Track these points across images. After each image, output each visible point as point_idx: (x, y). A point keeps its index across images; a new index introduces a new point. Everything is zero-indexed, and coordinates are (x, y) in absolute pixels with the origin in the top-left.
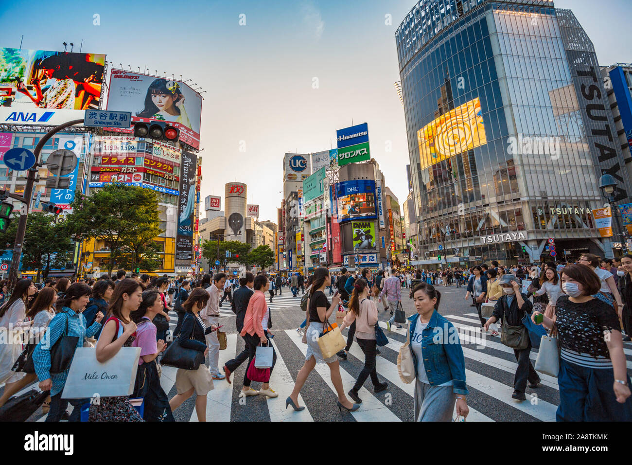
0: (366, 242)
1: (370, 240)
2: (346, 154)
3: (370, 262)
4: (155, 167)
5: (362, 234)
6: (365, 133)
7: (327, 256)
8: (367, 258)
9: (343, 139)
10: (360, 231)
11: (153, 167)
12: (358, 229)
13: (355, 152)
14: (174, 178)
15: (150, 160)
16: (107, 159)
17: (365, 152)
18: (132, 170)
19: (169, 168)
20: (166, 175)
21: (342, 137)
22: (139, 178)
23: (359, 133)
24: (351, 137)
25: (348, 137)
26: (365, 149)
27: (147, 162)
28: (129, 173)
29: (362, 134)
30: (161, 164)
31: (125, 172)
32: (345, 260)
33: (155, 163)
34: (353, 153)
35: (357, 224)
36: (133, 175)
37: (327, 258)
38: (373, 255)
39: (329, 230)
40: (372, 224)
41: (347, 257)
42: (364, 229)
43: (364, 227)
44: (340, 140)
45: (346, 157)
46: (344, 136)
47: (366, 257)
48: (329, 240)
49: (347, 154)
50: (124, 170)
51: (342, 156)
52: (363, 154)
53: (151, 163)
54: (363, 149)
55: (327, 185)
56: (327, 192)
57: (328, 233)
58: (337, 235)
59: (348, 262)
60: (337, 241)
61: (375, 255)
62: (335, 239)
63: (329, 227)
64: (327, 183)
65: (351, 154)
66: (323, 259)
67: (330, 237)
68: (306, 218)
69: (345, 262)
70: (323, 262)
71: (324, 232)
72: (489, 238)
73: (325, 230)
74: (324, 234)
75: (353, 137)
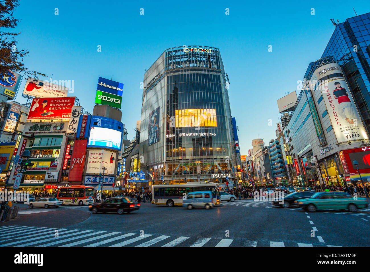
3: (109, 183)
6: (121, 90)
8: (108, 179)
9: (104, 86)
13: (111, 99)
17: (119, 102)
21: (103, 84)
23: (117, 88)
24: (110, 87)
25: (108, 86)
26: (119, 100)
32: (86, 180)
37: (58, 176)
41: (91, 177)
45: (103, 99)
46: (105, 83)
48: (66, 160)
49: (105, 98)
51: (100, 97)
52: (117, 102)
54: (118, 100)
55: (77, 113)
56: (75, 119)
57: (66, 153)
58: (81, 157)
59: (90, 181)
60: (79, 163)
61: (113, 178)
62: (77, 160)
63: (68, 149)
64: (77, 112)
65: (108, 99)
66: (53, 177)
67: (68, 157)
68: (26, 133)
69: (87, 182)
70: (51, 180)
71: (56, 151)
72: (216, 176)
73: (60, 150)
74: (55, 153)
75: (112, 88)
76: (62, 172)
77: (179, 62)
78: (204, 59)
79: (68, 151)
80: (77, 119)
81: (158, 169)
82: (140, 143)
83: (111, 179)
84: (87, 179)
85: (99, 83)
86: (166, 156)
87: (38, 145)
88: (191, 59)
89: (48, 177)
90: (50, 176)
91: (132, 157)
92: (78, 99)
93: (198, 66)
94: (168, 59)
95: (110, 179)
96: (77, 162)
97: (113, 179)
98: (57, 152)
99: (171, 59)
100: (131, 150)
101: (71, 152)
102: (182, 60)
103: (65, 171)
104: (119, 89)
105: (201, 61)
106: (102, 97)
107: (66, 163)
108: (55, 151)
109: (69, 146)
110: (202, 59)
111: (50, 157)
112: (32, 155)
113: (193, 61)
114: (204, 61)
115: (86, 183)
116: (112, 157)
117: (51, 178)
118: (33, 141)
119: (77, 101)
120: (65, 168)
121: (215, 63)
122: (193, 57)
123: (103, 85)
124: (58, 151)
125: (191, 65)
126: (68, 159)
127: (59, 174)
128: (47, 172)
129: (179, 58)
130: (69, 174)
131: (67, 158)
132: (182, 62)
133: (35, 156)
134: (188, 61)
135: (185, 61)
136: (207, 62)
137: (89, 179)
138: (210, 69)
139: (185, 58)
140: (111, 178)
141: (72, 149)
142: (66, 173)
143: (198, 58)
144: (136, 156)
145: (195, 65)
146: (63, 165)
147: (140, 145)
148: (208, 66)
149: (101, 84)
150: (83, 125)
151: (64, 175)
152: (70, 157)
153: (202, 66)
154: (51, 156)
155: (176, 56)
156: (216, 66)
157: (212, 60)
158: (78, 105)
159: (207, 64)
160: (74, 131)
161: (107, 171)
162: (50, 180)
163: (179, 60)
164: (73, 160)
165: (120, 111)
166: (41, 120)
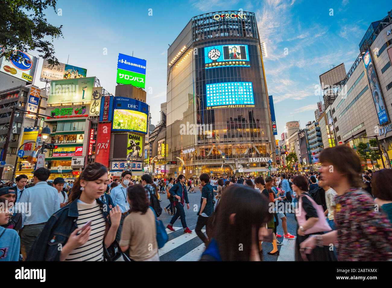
0: (136, 152)
1: (138, 150)
3: (137, 169)
5: (134, 145)
6: (144, 68)
9: (125, 63)
10: (133, 142)
12: (131, 140)
13: (134, 78)
17: (142, 81)
21: (124, 61)
23: (140, 65)
24: (132, 64)
25: (129, 64)
26: (143, 79)
29: (142, 67)
34: (132, 77)
35: (131, 135)
40: (141, 138)
41: (118, 163)
42: (135, 141)
43: (136, 140)
45: (125, 78)
46: (126, 61)
47: (135, 164)
49: (127, 77)
51: (121, 76)
52: (140, 82)
54: (141, 79)
55: (98, 95)
56: (97, 101)
57: (90, 138)
58: (106, 142)
59: (117, 167)
60: (104, 148)
61: (141, 163)
62: (102, 145)
63: (92, 133)
64: (98, 93)
65: (130, 78)
66: (79, 163)
67: (92, 142)
69: (114, 167)
70: (78, 166)
71: (80, 136)
72: (253, 159)
73: (83, 135)
74: (79, 139)
75: (134, 65)
76: (88, 158)
77: (208, 32)
78: (237, 27)
79: (92, 136)
80: (99, 101)
81: (188, 153)
82: (167, 126)
83: (139, 165)
84: (114, 165)
85: (119, 61)
86: (197, 138)
87: (62, 131)
88: (222, 27)
89: (75, 163)
90: (76, 162)
91: (159, 142)
92: (98, 80)
93: (231, 36)
94: (195, 29)
96: (102, 147)
97: (141, 165)
98: (81, 138)
99: (199, 29)
100: (157, 135)
101: (95, 136)
102: (211, 29)
103: (91, 157)
104: (141, 66)
105: (234, 29)
106: (124, 76)
107: (91, 148)
108: (78, 136)
109: (92, 131)
110: (234, 27)
111: (74, 143)
112: (57, 141)
113: (225, 29)
114: (238, 29)
115: (113, 169)
117: (77, 164)
118: (55, 126)
119: (97, 81)
120: (90, 153)
121: (250, 30)
122: (224, 24)
124: (81, 136)
125: (222, 34)
126: (93, 144)
127: (85, 160)
128: (72, 159)
129: (208, 27)
130: (95, 159)
131: (91, 144)
132: (212, 31)
133: (60, 142)
134: (218, 30)
135: (215, 31)
136: (241, 29)
137: (116, 165)
138: (245, 38)
139: (215, 26)
141: (96, 133)
142: (92, 159)
143: (230, 26)
144: (164, 140)
145: (227, 34)
146: (88, 151)
147: (167, 129)
148: (242, 35)
149: (121, 61)
150: (106, 108)
151: (90, 160)
152: (94, 142)
153: (235, 35)
154: (76, 142)
155: (205, 25)
156: (251, 35)
157: (247, 27)
158: (99, 86)
159: (241, 33)
160: (97, 115)
162: (76, 166)
163: (208, 29)
164: (98, 145)
165: (144, 91)
166: (61, 104)
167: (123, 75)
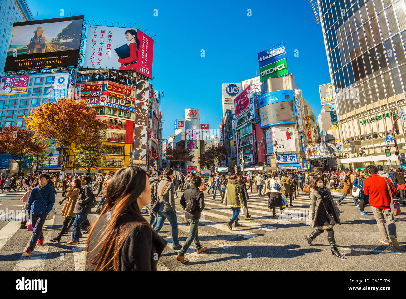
2: (266, 71)
3: (290, 162)
4: (116, 91)
7: (253, 157)
9: (264, 59)
11: (115, 91)
13: (274, 69)
14: (131, 99)
15: (113, 86)
16: (84, 87)
18: (99, 94)
19: (128, 91)
20: (124, 97)
21: (262, 58)
22: (104, 100)
24: (270, 56)
25: (267, 57)
26: (283, 65)
27: (110, 87)
28: (98, 96)
30: (121, 89)
31: (95, 95)
33: (116, 88)
36: (101, 97)
37: (253, 158)
38: (293, 155)
39: (254, 136)
44: (261, 60)
45: (266, 74)
46: (264, 57)
47: (287, 157)
48: (255, 144)
49: (268, 72)
50: (94, 94)
51: (263, 74)
52: (281, 69)
53: (113, 88)
54: (281, 65)
56: (252, 105)
57: (253, 138)
58: (261, 140)
61: (295, 155)
62: (259, 143)
63: (254, 134)
64: (251, 99)
65: (271, 71)
67: (255, 141)
68: (237, 128)
90: (249, 159)
95: (290, 157)
96: (260, 145)
97: (295, 157)
107: (255, 146)
109: (254, 131)
116: (287, 132)
120: (255, 152)
123: (262, 60)
140: (292, 156)
141: (256, 133)
146: (254, 149)
150: (257, 109)
160: (254, 117)
161: (285, 149)
167: (264, 72)
